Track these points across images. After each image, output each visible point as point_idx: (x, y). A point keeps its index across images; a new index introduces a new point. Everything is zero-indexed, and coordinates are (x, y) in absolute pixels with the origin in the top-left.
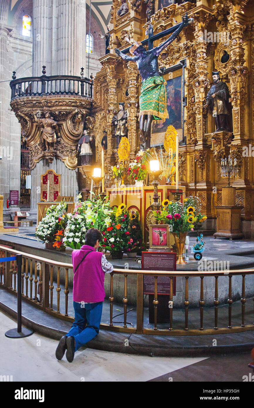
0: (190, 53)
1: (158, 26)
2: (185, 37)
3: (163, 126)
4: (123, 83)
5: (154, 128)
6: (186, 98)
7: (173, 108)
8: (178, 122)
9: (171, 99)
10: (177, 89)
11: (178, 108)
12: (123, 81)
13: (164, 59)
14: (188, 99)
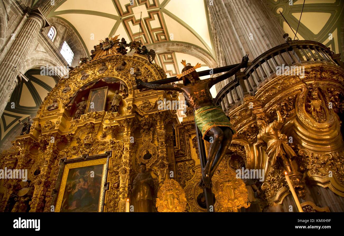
0: (116, 147)
1: (88, 122)
2: (112, 135)
3: (75, 207)
4: (33, 164)
5: (64, 209)
6: (109, 183)
7: (91, 191)
8: (94, 205)
9: (89, 183)
10: (97, 175)
11: (96, 192)
12: (34, 162)
13: (87, 149)
14: (110, 184)
